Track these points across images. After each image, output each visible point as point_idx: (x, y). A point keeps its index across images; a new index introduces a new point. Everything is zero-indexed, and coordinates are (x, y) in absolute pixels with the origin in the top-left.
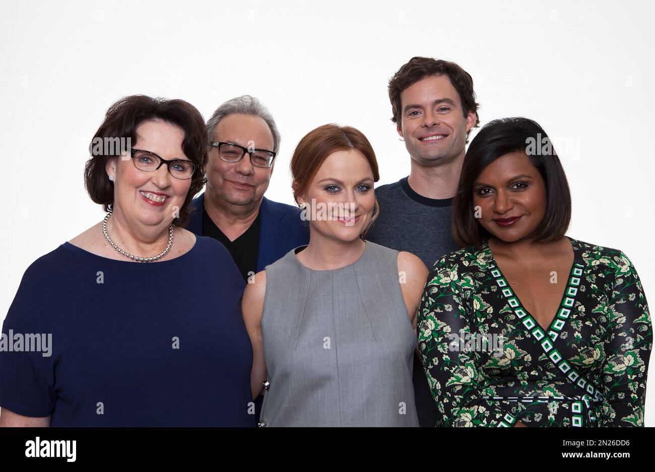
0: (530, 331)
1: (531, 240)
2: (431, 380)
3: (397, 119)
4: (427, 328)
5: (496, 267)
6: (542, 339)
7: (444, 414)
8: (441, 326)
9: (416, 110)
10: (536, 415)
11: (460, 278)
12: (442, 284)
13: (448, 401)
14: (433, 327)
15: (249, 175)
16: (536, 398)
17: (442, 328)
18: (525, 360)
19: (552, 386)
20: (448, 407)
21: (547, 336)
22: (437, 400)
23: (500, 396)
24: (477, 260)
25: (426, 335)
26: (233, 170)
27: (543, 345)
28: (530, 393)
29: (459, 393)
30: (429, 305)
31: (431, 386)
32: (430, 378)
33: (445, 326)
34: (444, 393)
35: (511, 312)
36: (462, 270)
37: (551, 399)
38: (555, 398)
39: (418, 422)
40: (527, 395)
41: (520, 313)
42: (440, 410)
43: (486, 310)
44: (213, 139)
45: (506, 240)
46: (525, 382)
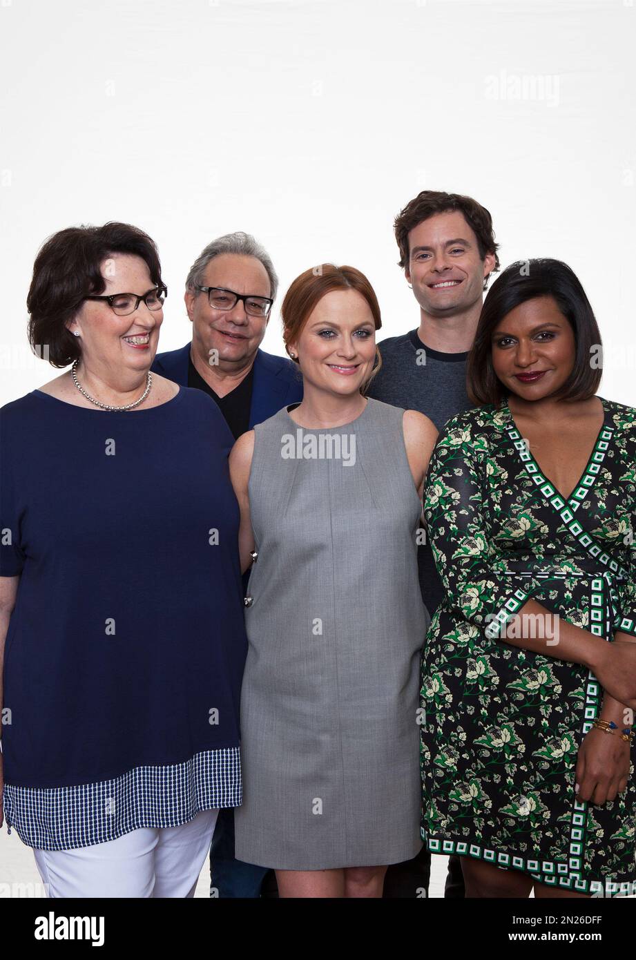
0: (549, 500)
1: (556, 399)
2: (436, 553)
3: (404, 263)
4: (433, 494)
5: (515, 428)
6: (562, 509)
7: (449, 589)
8: (449, 493)
9: (426, 252)
10: (551, 592)
11: (473, 439)
12: (452, 445)
13: (453, 575)
14: (441, 493)
15: (242, 325)
16: (552, 574)
17: (450, 495)
18: (542, 531)
19: (571, 561)
20: (453, 581)
21: (567, 505)
22: (442, 575)
23: (512, 571)
24: (494, 420)
25: (432, 502)
26: (223, 318)
27: (562, 515)
28: (546, 568)
29: (466, 566)
30: (437, 469)
31: (436, 558)
32: (435, 550)
33: (454, 493)
34: (449, 567)
35: (528, 478)
36: (476, 430)
37: (569, 575)
38: (573, 574)
39: (421, 600)
40: (542, 570)
41: (538, 479)
42: (445, 585)
43: (501, 475)
44: (202, 283)
45: (528, 399)
46: (541, 556)
